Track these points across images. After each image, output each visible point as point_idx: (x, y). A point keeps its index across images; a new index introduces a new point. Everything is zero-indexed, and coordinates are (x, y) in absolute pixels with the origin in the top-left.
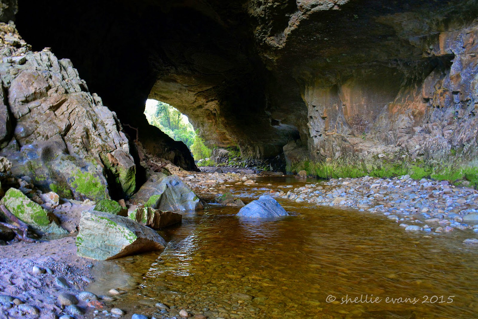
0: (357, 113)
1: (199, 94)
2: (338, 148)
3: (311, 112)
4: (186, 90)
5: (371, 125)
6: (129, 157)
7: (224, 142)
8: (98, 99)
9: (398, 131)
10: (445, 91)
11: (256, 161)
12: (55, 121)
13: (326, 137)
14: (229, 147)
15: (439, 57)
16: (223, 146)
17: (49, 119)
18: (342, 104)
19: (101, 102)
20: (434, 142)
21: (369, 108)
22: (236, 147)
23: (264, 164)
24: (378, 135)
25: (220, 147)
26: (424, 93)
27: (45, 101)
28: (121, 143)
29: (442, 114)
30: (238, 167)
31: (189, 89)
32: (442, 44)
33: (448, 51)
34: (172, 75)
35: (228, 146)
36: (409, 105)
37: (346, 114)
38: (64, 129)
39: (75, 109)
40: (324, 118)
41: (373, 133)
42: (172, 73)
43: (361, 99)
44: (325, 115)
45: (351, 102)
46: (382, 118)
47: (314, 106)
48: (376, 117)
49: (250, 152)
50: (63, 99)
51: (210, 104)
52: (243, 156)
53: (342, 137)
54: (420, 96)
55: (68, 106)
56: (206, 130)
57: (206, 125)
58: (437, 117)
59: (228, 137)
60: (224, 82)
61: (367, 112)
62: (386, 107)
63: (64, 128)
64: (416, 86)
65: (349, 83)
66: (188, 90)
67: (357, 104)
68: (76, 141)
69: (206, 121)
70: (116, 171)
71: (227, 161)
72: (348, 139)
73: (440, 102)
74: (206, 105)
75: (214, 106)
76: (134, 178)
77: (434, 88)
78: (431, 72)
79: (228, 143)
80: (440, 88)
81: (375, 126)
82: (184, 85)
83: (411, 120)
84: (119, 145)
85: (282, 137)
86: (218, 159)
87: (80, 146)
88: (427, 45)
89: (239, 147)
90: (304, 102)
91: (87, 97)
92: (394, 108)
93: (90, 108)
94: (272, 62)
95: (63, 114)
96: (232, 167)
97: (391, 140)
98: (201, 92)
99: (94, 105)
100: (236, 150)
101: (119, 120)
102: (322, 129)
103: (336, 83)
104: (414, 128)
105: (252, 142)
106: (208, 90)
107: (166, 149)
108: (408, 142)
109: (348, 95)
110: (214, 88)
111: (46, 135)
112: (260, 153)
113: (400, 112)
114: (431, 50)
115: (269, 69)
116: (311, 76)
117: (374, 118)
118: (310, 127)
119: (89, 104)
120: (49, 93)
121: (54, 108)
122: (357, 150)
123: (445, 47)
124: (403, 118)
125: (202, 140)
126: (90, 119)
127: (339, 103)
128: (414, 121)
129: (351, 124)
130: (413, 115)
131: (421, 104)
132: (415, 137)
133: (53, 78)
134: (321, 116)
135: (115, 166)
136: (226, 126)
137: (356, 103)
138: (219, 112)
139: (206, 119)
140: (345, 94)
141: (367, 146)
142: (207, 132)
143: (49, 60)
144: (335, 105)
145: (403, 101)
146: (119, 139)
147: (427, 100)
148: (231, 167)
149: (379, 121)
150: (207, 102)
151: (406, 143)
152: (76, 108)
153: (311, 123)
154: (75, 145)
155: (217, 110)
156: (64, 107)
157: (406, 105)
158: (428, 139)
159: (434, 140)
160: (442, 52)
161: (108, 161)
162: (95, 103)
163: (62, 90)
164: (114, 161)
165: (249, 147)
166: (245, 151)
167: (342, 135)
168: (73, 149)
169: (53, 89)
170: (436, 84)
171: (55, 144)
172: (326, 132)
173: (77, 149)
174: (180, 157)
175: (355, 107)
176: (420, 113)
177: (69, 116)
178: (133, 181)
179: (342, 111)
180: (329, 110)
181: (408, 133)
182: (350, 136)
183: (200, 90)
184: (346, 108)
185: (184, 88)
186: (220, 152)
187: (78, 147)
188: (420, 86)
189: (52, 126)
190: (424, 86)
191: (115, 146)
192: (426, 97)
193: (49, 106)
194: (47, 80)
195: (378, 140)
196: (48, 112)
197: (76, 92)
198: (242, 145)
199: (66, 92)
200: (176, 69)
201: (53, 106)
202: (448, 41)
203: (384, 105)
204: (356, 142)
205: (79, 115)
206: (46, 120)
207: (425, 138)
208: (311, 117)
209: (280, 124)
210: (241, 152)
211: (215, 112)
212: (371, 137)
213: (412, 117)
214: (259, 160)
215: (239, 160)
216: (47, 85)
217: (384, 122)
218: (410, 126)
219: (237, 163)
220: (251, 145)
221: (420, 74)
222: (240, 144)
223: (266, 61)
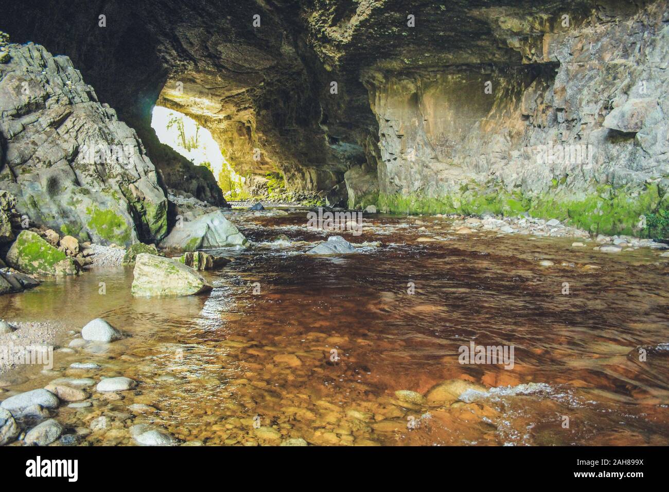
0: (441, 130)
1: (227, 100)
2: (418, 176)
3: (383, 128)
4: (208, 94)
5: (459, 147)
6: (158, 189)
7: (261, 166)
8: (112, 111)
9: (491, 155)
10: (548, 107)
11: (306, 193)
12: (58, 142)
13: (403, 162)
14: (269, 175)
15: (542, 64)
16: (260, 172)
17: (50, 139)
18: (423, 119)
19: (116, 116)
20: (534, 170)
21: (457, 124)
22: (278, 174)
23: (318, 196)
24: (468, 159)
25: (256, 174)
26: (523, 109)
27: (43, 114)
28: (146, 170)
29: (544, 135)
30: (281, 201)
31: (213, 93)
32: (546, 49)
33: (552, 58)
34: (189, 72)
35: (268, 172)
36: (505, 122)
37: (428, 132)
38: (71, 152)
39: (83, 125)
40: (400, 137)
41: (461, 157)
42: (190, 70)
43: (447, 113)
44: (401, 133)
45: (435, 117)
46: (472, 138)
47: (387, 121)
48: (465, 137)
49: (298, 181)
50: (67, 111)
51: (242, 113)
52: (288, 187)
53: (423, 162)
54: (518, 113)
55: (74, 121)
56: (236, 150)
57: (236, 143)
58: (538, 139)
59: (267, 159)
60: (262, 84)
61: (454, 130)
62: (477, 124)
63: (71, 150)
64: (514, 100)
65: (432, 91)
66: (211, 94)
67: (442, 120)
68: (87, 168)
69: (237, 138)
70: (142, 208)
71: (266, 193)
72: (430, 164)
73: (542, 121)
74: (237, 115)
75: (248, 116)
76: (165, 216)
77: (535, 103)
78: (532, 82)
79: (268, 169)
80: (542, 103)
81: (464, 148)
82: (207, 87)
83: (508, 142)
84: (142, 174)
85: (342, 160)
86: (254, 190)
87: (94, 175)
88: (527, 49)
89: (282, 173)
90: (374, 115)
91: (98, 109)
92: (488, 126)
93: (104, 124)
94: (332, 60)
95: (67, 132)
96: (274, 201)
97: (482, 167)
98: (229, 97)
99: (107, 120)
100: (278, 177)
101: (140, 140)
102: (398, 151)
103: (415, 91)
104: (510, 152)
105: (301, 167)
106: (239, 94)
107: (185, 177)
108: (503, 169)
109: (431, 106)
110: (248, 91)
111: (48, 160)
112: (311, 181)
113: (494, 131)
114: (533, 55)
115: (328, 68)
116: (384, 81)
117: (463, 139)
118: (382, 148)
119: (101, 118)
120: (47, 104)
121: (56, 124)
122: (441, 180)
123: (549, 53)
124: (497, 139)
125: (231, 164)
126: (103, 139)
127: (419, 116)
128: (510, 143)
129: (434, 145)
130: (510, 135)
131: (520, 121)
132: (511, 163)
133: (51, 83)
134: (397, 133)
135: (141, 202)
136: (264, 145)
137: (440, 118)
138: (254, 125)
139: (236, 135)
140: (427, 106)
141: (454, 174)
142: (238, 153)
143: (42, 57)
144: (414, 119)
145: (498, 118)
146: (143, 165)
147: (526, 117)
148: (272, 201)
149: (469, 142)
150: (238, 111)
151: (501, 171)
152: (85, 125)
153: (384, 142)
154: (87, 173)
155: (252, 122)
156: (68, 123)
157: (502, 123)
158: (527, 166)
159: (533, 168)
160: (546, 58)
161: (132, 194)
162: (108, 118)
163: (65, 100)
164: (139, 194)
165: (296, 173)
166: (291, 178)
167: (423, 159)
168: (85, 180)
169: (53, 98)
170: (538, 98)
171: (62, 173)
172: (403, 155)
173: (89, 179)
174: (203, 188)
175: (439, 124)
176: (519, 134)
177: (77, 135)
178: (163, 221)
179: (423, 128)
180: (406, 126)
181: (504, 158)
182: (432, 160)
183: (228, 94)
184: (428, 124)
185: (207, 91)
186: (256, 181)
187: (91, 176)
188: (519, 100)
189: (54, 149)
190: (523, 99)
191: (139, 174)
192: (526, 113)
193: (49, 121)
194: (44, 86)
195: (468, 166)
196: (48, 129)
197: (82, 102)
198: (286, 170)
199: (71, 103)
200: (196, 65)
201: (54, 122)
202: (553, 45)
203: (475, 122)
204: (441, 168)
205: (89, 134)
206: (46, 140)
207: (523, 165)
208: (383, 135)
209: (341, 143)
210: (285, 181)
211: (249, 125)
212: (459, 162)
213: (508, 138)
214: (311, 192)
215: (282, 191)
216: (45, 93)
217: (475, 143)
218: (507, 149)
219: (280, 196)
220: (299, 170)
221: (519, 85)
222: (284, 170)
223: (324, 58)
